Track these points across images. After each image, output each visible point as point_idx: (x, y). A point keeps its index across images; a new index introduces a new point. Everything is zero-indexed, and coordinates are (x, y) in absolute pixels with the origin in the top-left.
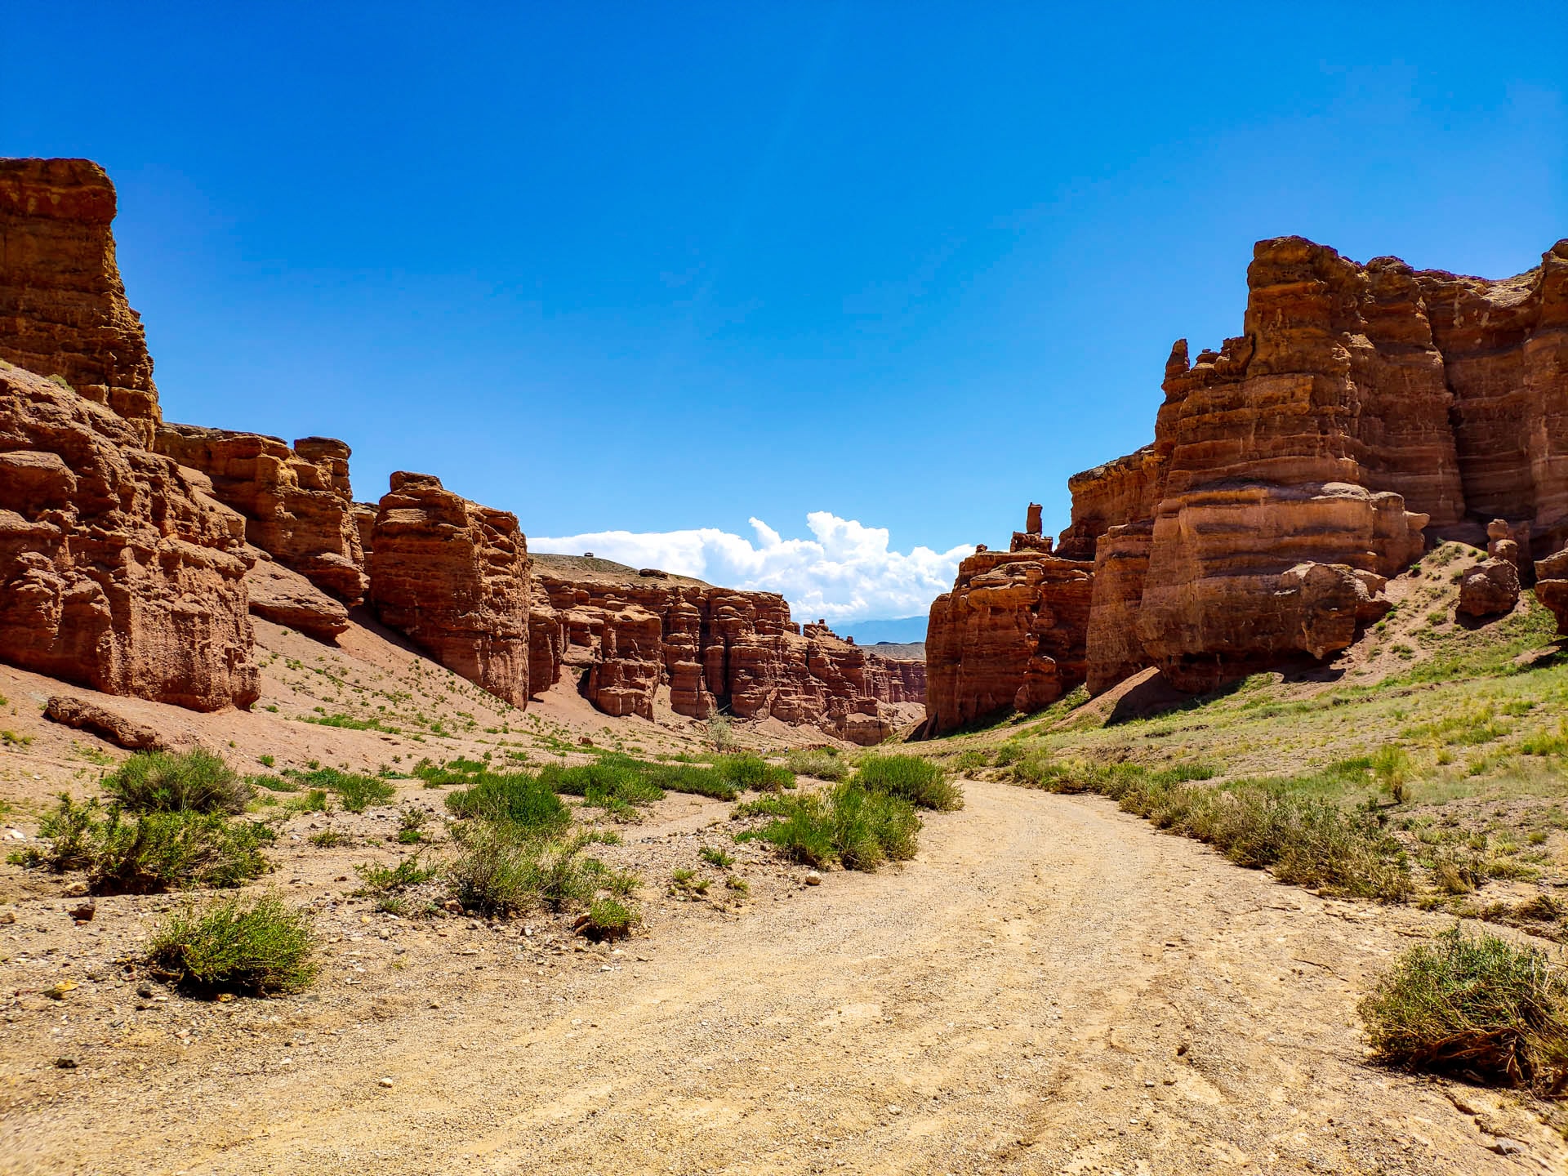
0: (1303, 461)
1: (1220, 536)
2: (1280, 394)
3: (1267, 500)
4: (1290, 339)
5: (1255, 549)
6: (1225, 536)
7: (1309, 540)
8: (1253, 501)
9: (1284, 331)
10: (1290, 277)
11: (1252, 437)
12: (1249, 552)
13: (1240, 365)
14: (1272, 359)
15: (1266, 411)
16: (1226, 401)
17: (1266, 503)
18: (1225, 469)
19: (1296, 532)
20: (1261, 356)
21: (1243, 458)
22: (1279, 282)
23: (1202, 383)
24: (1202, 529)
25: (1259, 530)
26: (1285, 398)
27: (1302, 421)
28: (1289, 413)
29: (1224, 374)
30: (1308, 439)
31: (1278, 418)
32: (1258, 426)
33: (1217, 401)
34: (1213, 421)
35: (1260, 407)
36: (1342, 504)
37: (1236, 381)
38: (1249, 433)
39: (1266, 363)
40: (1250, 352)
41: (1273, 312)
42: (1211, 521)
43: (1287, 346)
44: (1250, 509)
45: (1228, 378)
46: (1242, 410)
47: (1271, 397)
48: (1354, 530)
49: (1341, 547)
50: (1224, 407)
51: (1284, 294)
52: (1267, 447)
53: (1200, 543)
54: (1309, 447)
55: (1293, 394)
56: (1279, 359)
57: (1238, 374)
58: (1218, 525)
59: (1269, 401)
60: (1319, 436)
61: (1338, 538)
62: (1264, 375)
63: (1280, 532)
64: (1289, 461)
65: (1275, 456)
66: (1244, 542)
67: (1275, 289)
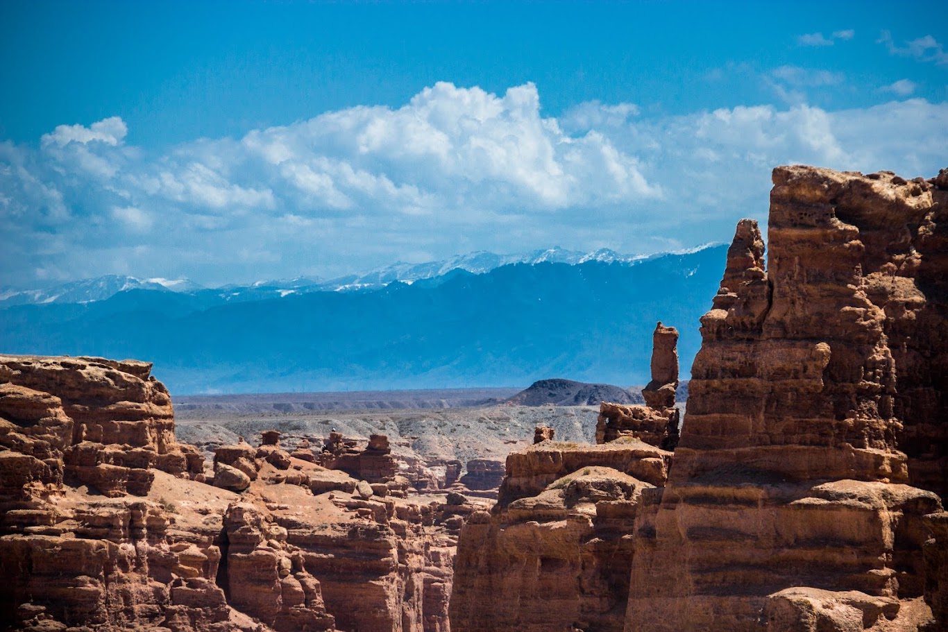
0: (814, 452)
1: (713, 543)
2: (791, 366)
3: (765, 503)
4: (806, 296)
5: (753, 561)
6: (719, 543)
7: (810, 554)
8: (751, 503)
9: (801, 286)
10: (807, 219)
11: (762, 417)
12: (746, 565)
13: (755, 320)
14: (788, 319)
15: (778, 385)
16: (736, 365)
17: (764, 505)
18: (734, 451)
19: (799, 543)
20: (775, 314)
21: (752, 441)
22: (795, 226)
23: (714, 336)
24: (696, 534)
25: (757, 538)
26: (797, 372)
27: (817, 400)
28: (802, 390)
29: (737, 329)
30: (823, 424)
31: (790, 394)
32: (769, 401)
33: (729, 364)
34: (723, 388)
35: (772, 379)
36: (845, 512)
37: (750, 340)
38: (759, 409)
39: (781, 324)
40: (765, 305)
41: (791, 260)
42: (706, 524)
43: (803, 306)
44: (749, 511)
45: (741, 335)
46: (752, 379)
47: (782, 369)
48: (861, 544)
49: (845, 564)
50: (735, 373)
51: (801, 241)
52: (778, 429)
53: (691, 551)
54: (822, 434)
55: (805, 369)
56: (794, 319)
57: (753, 331)
58: (713, 528)
59: (781, 373)
60: (834, 422)
61: (841, 552)
62: (776, 339)
63: (779, 540)
64: (799, 450)
65: (786, 443)
66: (741, 552)
67: (794, 233)
